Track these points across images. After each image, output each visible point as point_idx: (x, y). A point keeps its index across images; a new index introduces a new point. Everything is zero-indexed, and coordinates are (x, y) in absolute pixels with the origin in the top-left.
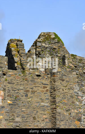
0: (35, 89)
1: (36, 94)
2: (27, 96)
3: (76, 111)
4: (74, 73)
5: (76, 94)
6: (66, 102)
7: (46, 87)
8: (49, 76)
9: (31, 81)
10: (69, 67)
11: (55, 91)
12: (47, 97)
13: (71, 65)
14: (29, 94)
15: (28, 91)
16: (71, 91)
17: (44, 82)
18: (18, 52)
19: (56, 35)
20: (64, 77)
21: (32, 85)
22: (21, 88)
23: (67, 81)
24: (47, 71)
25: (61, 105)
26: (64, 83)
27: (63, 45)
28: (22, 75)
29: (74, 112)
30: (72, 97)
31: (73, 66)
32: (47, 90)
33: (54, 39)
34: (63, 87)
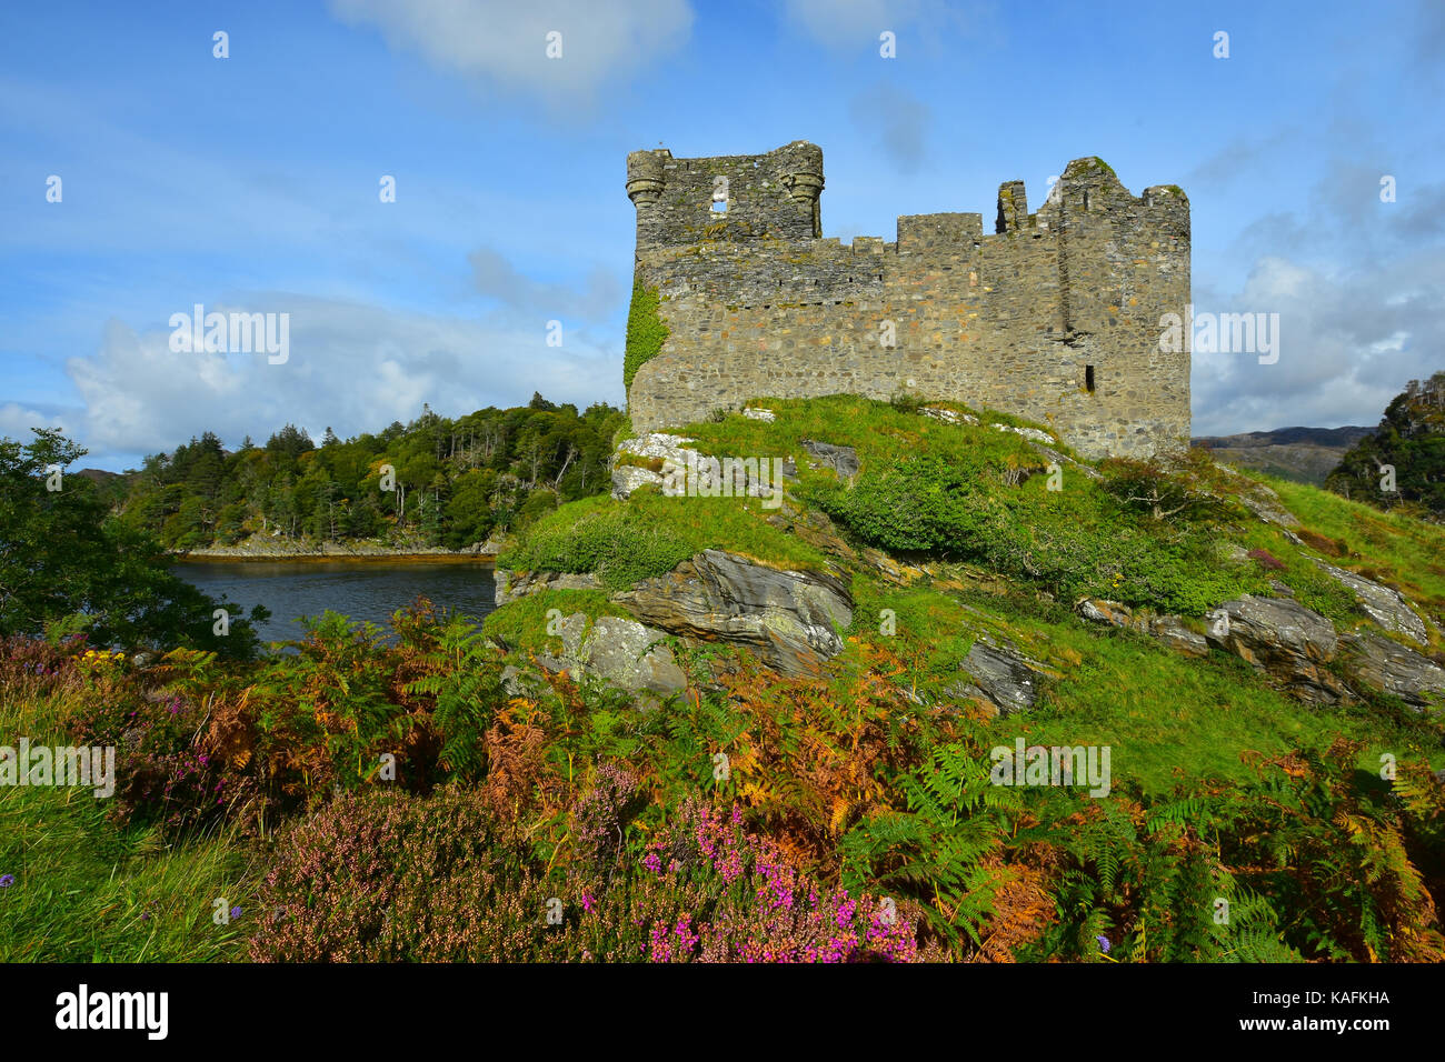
0: (1031, 261)
1: (1033, 268)
2: (1017, 274)
3: (1109, 289)
4: (1108, 221)
5: (1110, 259)
6: (1089, 275)
7: (1052, 255)
8: (1057, 234)
9: (1024, 248)
10: (1096, 212)
11: (1066, 258)
12: (1054, 272)
13: (1100, 207)
14: (1022, 272)
15: (1020, 266)
16: (1100, 255)
17: (1047, 246)
18: (1013, 203)
19: (1098, 161)
20: (1085, 231)
21: (1025, 254)
22: (1007, 263)
23: (1091, 239)
24: (1052, 226)
25: (1079, 282)
26: (1086, 243)
27: (1114, 175)
28: (1008, 240)
29: (1105, 291)
30: (1102, 265)
31: (1104, 209)
32: (1054, 260)
33: (1094, 167)
34: (1082, 251)
